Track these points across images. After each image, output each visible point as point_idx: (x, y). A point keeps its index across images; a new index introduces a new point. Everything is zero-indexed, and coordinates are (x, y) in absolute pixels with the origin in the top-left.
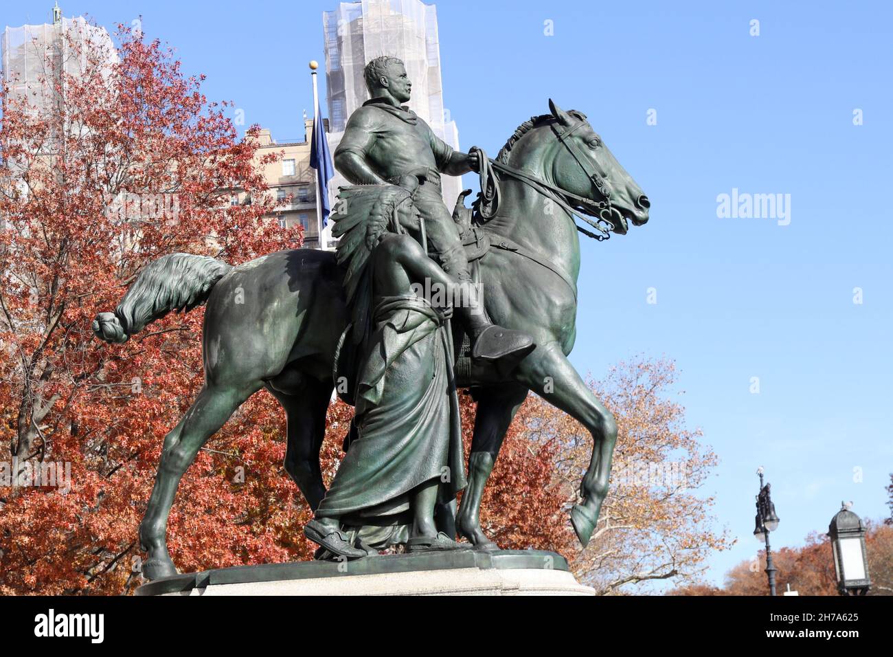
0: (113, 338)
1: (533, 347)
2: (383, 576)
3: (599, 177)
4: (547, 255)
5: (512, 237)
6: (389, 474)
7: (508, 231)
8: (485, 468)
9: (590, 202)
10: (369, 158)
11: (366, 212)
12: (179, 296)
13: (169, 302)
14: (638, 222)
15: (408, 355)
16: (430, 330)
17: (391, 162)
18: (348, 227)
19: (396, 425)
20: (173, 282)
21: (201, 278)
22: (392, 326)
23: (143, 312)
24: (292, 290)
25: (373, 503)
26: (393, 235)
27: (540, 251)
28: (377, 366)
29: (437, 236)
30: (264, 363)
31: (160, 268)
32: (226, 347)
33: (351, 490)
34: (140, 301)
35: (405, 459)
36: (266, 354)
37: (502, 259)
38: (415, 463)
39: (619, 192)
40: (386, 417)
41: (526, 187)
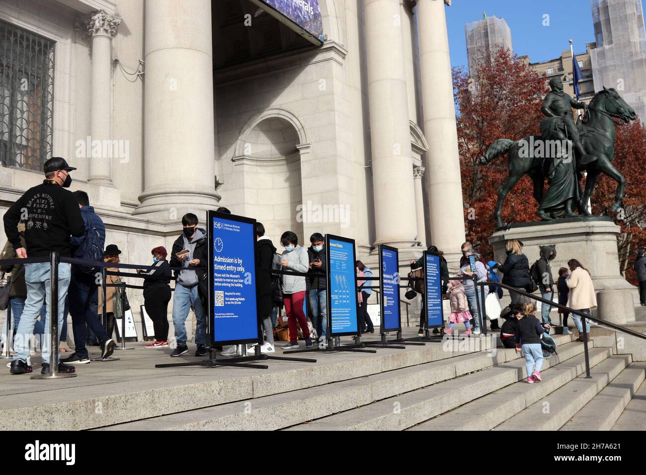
0: (484, 164)
1: (597, 160)
2: (556, 224)
3: (620, 108)
4: (604, 132)
5: (594, 128)
6: (557, 197)
7: (592, 126)
10: (551, 108)
11: (549, 125)
12: (501, 151)
13: (498, 153)
14: (632, 119)
15: (561, 165)
17: (557, 109)
18: (543, 130)
19: (558, 184)
20: (499, 147)
21: (506, 145)
23: (491, 156)
25: (554, 205)
26: (556, 132)
27: (602, 131)
28: (552, 168)
29: (570, 130)
31: (495, 144)
32: (513, 165)
33: (547, 202)
34: (490, 153)
35: (562, 193)
36: (524, 166)
37: (590, 135)
38: (565, 194)
39: (626, 111)
40: (555, 182)
41: (598, 113)
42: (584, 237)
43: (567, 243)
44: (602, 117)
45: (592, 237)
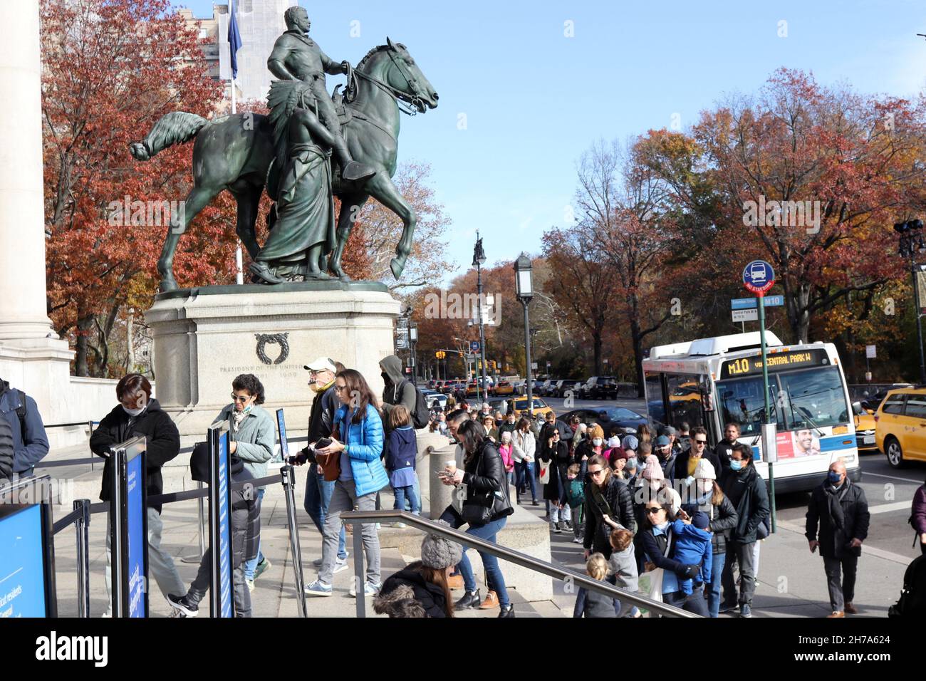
0: (142, 158)
1: (375, 174)
2: (292, 293)
3: (412, 82)
4: (383, 123)
5: (364, 112)
6: (296, 239)
8: (345, 236)
9: (407, 95)
10: (287, 64)
11: (287, 95)
12: (179, 136)
13: (173, 139)
14: (432, 107)
15: (308, 176)
16: (320, 163)
17: (298, 67)
18: (276, 103)
19: (299, 214)
20: (175, 128)
21: (191, 126)
22: (300, 160)
23: (159, 144)
24: (243, 136)
25: (287, 254)
26: (301, 109)
27: (379, 121)
28: (291, 181)
29: (324, 110)
30: (226, 177)
31: (168, 120)
32: (205, 165)
33: (275, 247)
34: (157, 138)
35: (304, 232)
36: (228, 171)
37: (359, 124)
38: (310, 234)
39: (422, 90)
40: (295, 209)
42: (343, 321)
43: (310, 332)
44: (380, 95)
45: (357, 321)
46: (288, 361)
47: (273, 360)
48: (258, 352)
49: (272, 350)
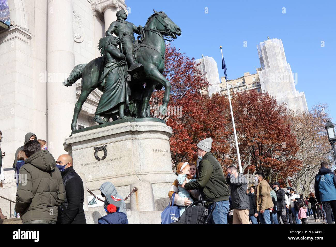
2: (108, 127)
3: (166, 25)
4: (154, 47)
5: (146, 44)
7: (146, 43)
9: (165, 32)
13: (77, 75)
15: (110, 73)
20: (78, 70)
21: (83, 68)
22: (106, 67)
24: (96, 66)
25: (106, 110)
27: (152, 46)
28: (103, 77)
29: (125, 46)
30: (91, 84)
34: (71, 76)
35: (113, 99)
36: (91, 81)
37: (142, 49)
39: (172, 28)
40: (106, 89)
41: (150, 32)
42: (130, 136)
43: (115, 143)
44: (153, 35)
45: (140, 136)
46: (107, 158)
47: (101, 158)
48: (95, 156)
49: (101, 154)
